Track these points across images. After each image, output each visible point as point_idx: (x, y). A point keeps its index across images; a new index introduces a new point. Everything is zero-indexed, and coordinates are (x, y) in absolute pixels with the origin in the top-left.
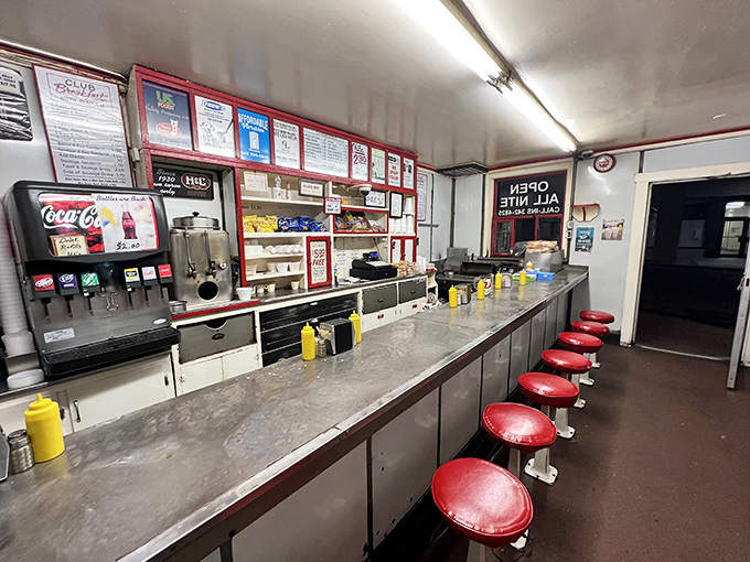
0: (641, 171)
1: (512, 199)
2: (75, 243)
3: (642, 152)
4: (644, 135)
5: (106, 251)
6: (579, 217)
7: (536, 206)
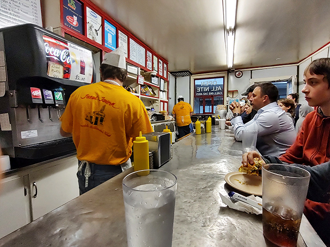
0: (251, 78)
1: (202, 88)
2: (58, 70)
3: (251, 71)
4: (251, 64)
5: (70, 79)
6: (230, 95)
7: (213, 91)
